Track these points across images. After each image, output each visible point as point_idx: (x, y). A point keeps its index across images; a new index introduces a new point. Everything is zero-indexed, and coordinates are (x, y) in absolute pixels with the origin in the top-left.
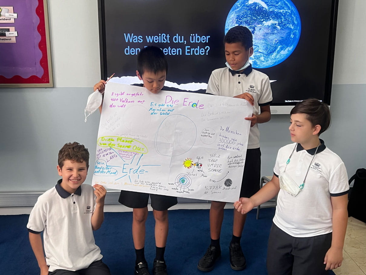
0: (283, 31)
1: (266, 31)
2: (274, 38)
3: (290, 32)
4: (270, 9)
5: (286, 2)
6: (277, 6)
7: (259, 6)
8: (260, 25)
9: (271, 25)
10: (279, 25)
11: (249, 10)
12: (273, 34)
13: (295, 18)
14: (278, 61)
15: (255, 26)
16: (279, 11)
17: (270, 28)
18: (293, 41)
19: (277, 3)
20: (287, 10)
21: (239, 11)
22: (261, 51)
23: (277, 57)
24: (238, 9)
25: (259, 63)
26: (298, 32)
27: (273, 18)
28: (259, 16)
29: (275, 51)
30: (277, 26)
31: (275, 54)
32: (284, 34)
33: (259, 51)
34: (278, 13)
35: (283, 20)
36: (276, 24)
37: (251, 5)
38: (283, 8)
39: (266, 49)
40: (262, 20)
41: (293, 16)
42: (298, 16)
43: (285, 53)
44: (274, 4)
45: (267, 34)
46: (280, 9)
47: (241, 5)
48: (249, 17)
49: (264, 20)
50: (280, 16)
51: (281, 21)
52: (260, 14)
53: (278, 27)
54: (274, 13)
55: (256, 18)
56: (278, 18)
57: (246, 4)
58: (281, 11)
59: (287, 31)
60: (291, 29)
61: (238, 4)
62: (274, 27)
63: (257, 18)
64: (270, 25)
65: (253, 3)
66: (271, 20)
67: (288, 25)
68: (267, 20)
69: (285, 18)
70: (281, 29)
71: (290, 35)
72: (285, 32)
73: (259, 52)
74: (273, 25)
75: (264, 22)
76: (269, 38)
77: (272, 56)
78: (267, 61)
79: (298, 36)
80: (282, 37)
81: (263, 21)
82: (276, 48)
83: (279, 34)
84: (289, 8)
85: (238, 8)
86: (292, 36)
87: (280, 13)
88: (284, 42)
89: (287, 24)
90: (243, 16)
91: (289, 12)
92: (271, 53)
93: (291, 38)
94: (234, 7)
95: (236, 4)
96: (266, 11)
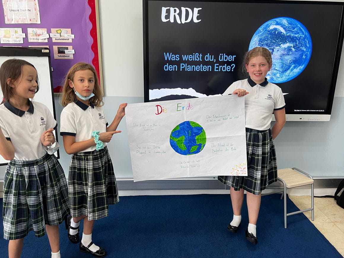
0: (297, 53)
1: (282, 52)
2: (289, 58)
3: (303, 54)
4: (287, 33)
5: (301, 28)
6: (293, 32)
7: (278, 31)
8: (278, 47)
9: (287, 48)
10: (294, 47)
11: (270, 34)
12: (289, 55)
13: (307, 41)
14: (291, 77)
15: (274, 48)
17: (286, 50)
18: (305, 61)
19: (294, 29)
20: (301, 35)
21: (261, 35)
22: (277, 69)
23: (290, 74)
25: (275, 79)
26: (309, 54)
27: (290, 42)
28: (278, 40)
29: (289, 69)
30: (292, 48)
31: (289, 71)
32: (297, 55)
33: (276, 69)
34: (293, 37)
36: (292, 46)
37: (272, 30)
38: (298, 33)
39: (282, 67)
40: (280, 43)
42: (310, 40)
43: (297, 71)
44: (291, 30)
45: (284, 54)
46: (296, 34)
47: (263, 30)
48: (270, 40)
49: (281, 43)
50: (295, 40)
51: (296, 44)
52: (279, 38)
54: (290, 37)
55: (275, 42)
56: (293, 42)
57: (268, 29)
58: (297, 36)
59: (300, 53)
60: (304, 51)
61: (261, 29)
62: (289, 49)
64: (286, 47)
65: (274, 29)
66: (287, 43)
67: (301, 48)
68: (284, 43)
69: (299, 42)
70: (295, 51)
71: (302, 56)
72: (298, 54)
74: (289, 47)
75: (282, 45)
76: (285, 58)
77: (287, 73)
78: (282, 77)
79: (309, 57)
80: (296, 58)
82: (290, 67)
83: (293, 55)
84: (303, 34)
85: (260, 32)
86: (304, 57)
87: (296, 37)
88: (297, 62)
89: (301, 46)
90: (264, 40)
91: (303, 37)
92: (285, 70)
93: (303, 59)
94: (257, 31)
95: (259, 29)
96: (284, 35)
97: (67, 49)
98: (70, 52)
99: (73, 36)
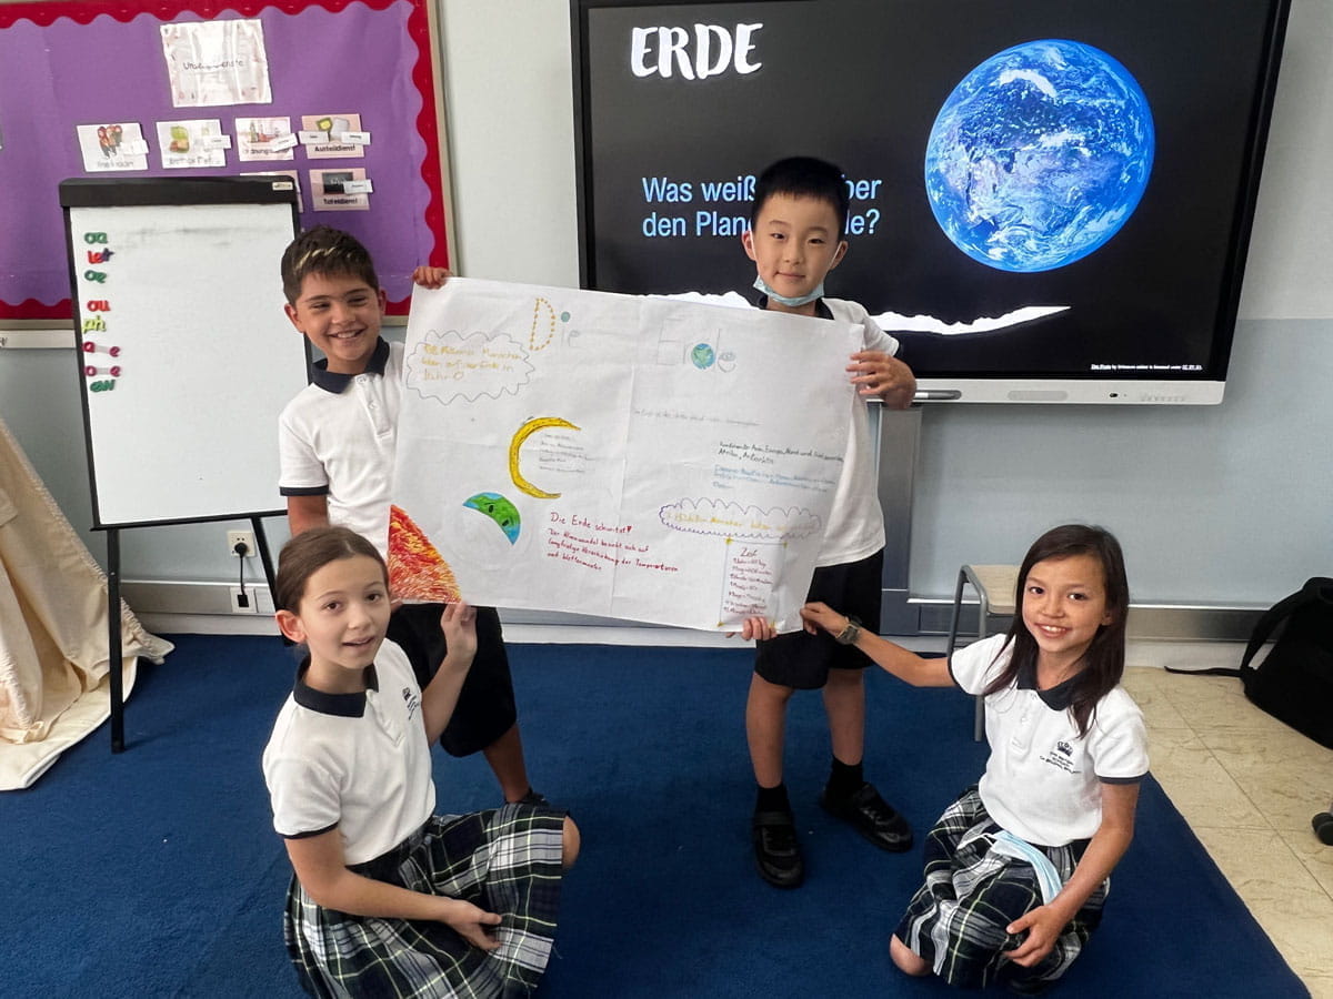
0: (1097, 163)
1: (1046, 163)
2: (1070, 185)
3: (1120, 166)
4: (1061, 97)
5: (1115, 77)
6: (1084, 89)
7: (1028, 89)
8: (1030, 147)
9: (1064, 147)
10: (1087, 144)
11: (1000, 101)
12: (1068, 171)
13: (1137, 123)
14: (1080, 251)
15: (1016, 150)
16: (1090, 104)
17: (1059, 155)
18: (1128, 192)
19: (1086, 79)
20: (1114, 101)
21: (971, 106)
22: (1028, 224)
23: (1076, 240)
24: (967, 101)
25: (1019, 258)
26: (1143, 166)
27: (1072, 125)
28: (1028, 120)
29: (1071, 221)
30: (1082, 149)
31: (1069, 230)
32: (1101, 173)
33: (1023, 222)
34: (1085, 109)
35: (1099, 131)
36: (1079, 142)
37: (1006, 88)
38: (1103, 94)
39: (1046, 215)
40: (1037, 131)
41: (1132, 118)
42: (1148, 116)
43: (1099, 227)
44: (1076, 83)
45: (1050, 172)
46: (1093, 97)
47: (977, 88)
48: (999, 122)
49: (1042, 132)
50: (1091, 119)
51: (1095, 133)
52: (1033, 113)
53: (1086, 152)
54: (1073, 109)
55: (1017, 127)
56: (1084, 125)
57: (992, 84)
58: (1097, 103)
59: (1111, 163)
60: (1122, 156)
61: (968, 84)
62: (1071, 152)
63: (1022, 126)
64: (1059, 145)
65: (1013, 83)
66: (1063, 130)
67: (1114, 145)
68: (1052, 130)
69: (1106, 125)
70: (1091, 158)
71: (1119, 175)
72: (1103, 168)
73: (1024, 225)
74: (1069, 144)
75: (1043, 138)
76: (1056, 183)
77: (1062, 236)
78: (1044, 251)
79: (1142, 179)
80: (1094, 182)
81: (1039, 136)
82: (1073, 213)
83: (1085, 173)
84: (1121, 95)
85: (966, 98)
86: (1125, 178)
87: (1094, 108)
88: (1099, 197)
89: (1113, 141)
90: (980, 122)
91: (1120, 107)
92: (1057, 227)
93: (1122, 184)
94: (954, 94)
95: (962, 84)
96: (1050, 103)
97: (350, 177)
98: (360, 189)
99: (366, 138)
